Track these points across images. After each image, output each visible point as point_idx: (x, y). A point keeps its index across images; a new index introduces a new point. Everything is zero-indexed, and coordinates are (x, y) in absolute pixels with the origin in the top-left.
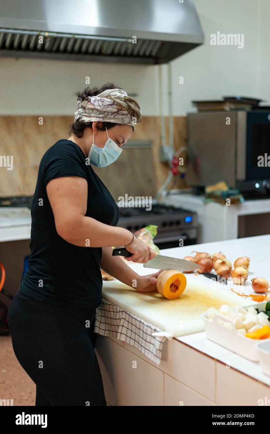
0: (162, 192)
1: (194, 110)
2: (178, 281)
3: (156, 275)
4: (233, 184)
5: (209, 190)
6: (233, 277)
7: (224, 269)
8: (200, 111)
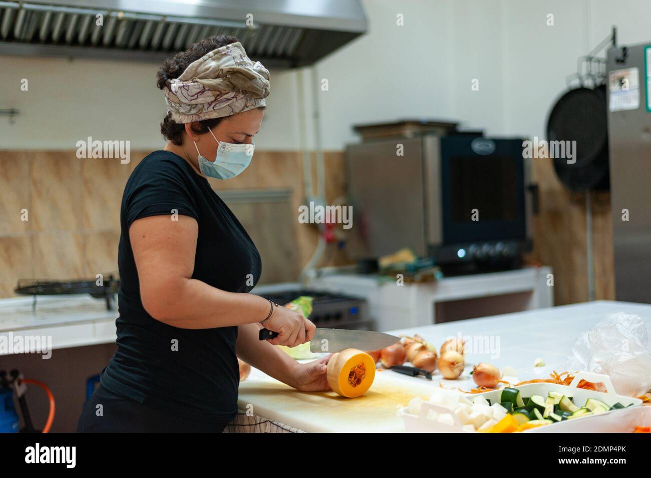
0: (309, 272)
1: (356, 139)
2: (362, 367)
3: (325, 361)
4: (423, 251)
5: (385, 262)
6: (440, 369)
7: (425, 356)
8: (365, 140)
